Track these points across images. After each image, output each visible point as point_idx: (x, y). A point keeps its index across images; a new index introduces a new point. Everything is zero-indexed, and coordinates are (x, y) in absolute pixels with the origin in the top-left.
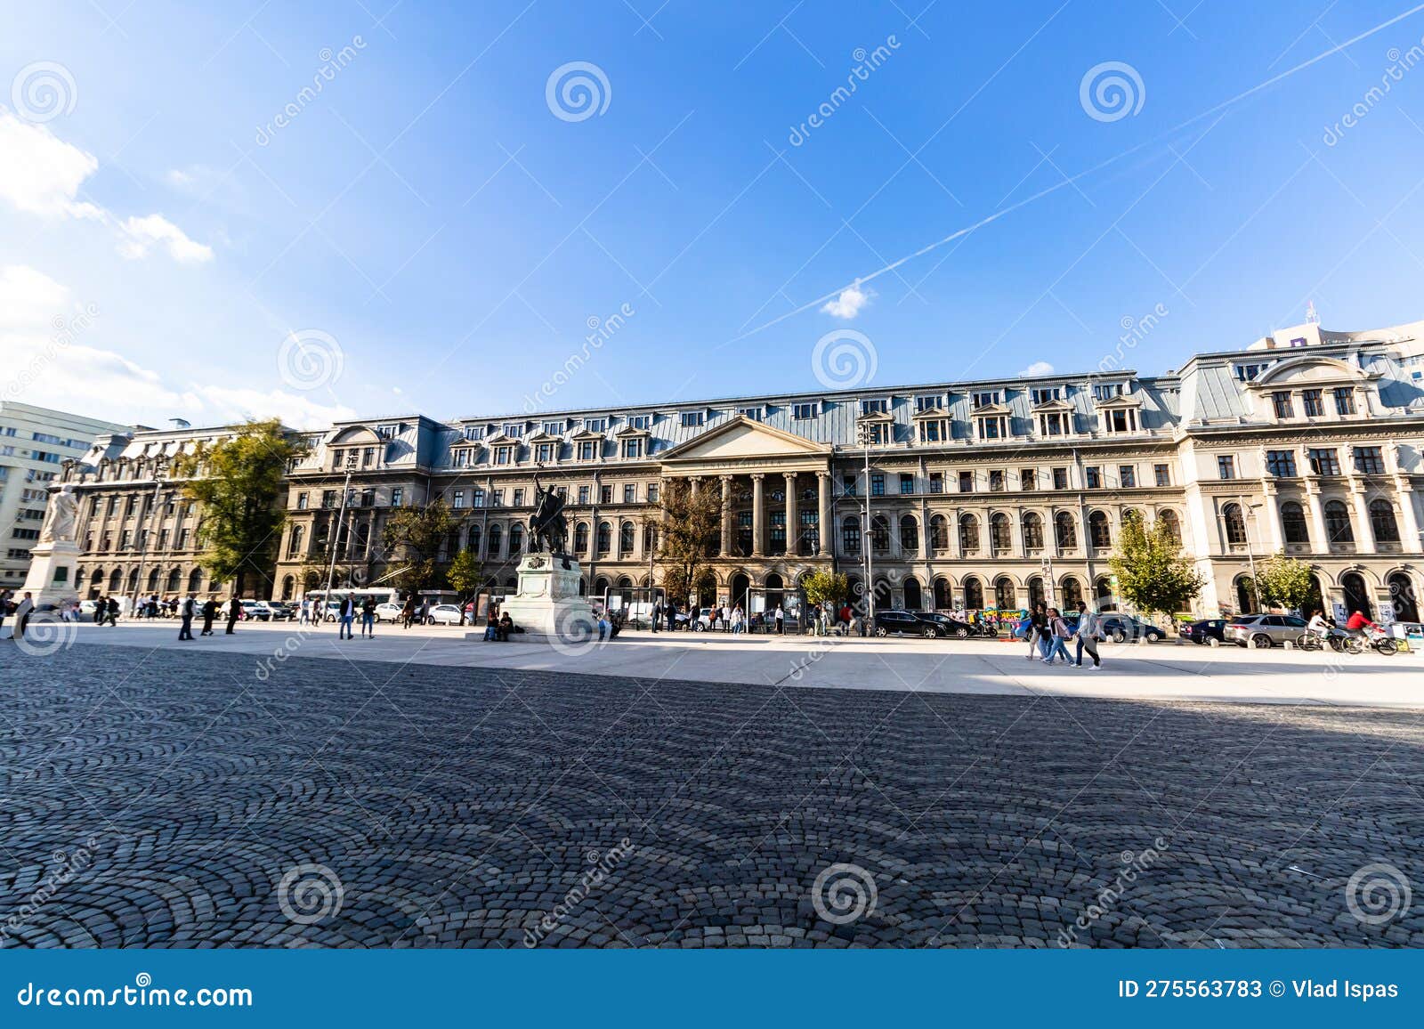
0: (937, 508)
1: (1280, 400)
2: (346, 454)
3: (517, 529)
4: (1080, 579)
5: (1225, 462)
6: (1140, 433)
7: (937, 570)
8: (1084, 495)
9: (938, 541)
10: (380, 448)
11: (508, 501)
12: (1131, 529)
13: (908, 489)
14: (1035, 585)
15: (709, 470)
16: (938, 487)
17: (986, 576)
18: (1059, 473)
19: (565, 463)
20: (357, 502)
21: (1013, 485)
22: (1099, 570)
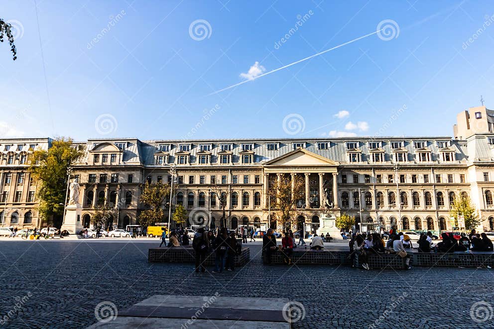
0: (379, 189)
2: (101, 157)
3: (191, 194)
4: (433, 218)
6: (455, 162)
7: (380, 214)
8: (435, 185)
9: (380, 203)
10: (120, 154)
11: (186, 181)
12: (451, 199)
13: (368, 181)
14: (417, 221)
15: (286, 171)
16: (380, 181)
17: (398, 217)
18: (426, 176)
19: (214, 165)
20: (109, 180)
21: (409, 180)
22: (440, 214)
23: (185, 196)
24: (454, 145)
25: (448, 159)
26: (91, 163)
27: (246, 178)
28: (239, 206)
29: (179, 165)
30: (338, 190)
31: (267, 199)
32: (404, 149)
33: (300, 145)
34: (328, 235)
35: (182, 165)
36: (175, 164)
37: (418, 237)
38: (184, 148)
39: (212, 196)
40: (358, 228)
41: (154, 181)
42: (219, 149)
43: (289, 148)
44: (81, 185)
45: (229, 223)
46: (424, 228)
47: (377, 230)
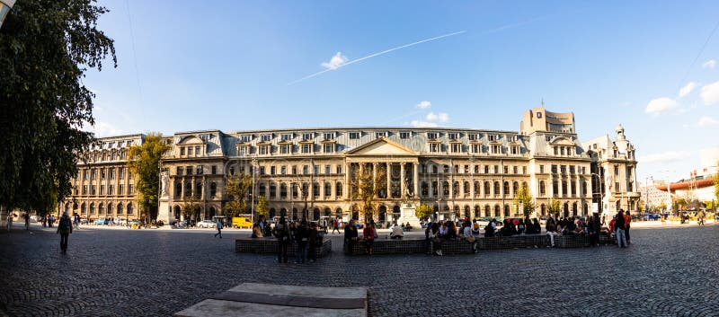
0: (456, 179)
1: (555, 148)
2: (186, 149)
3: (273, 185)
4: (500, 206)
5: (542, 167)
6: (520, 155)
7: (456, 203)
8: (503, 176)
9: (456, 192)
10: (204, 146)
11: (268, 172)
12: (515, 188)
13: (446, 171)
14: (487, 208)
15: (368, 160)
16: (457, 171)
17: (472, 205)
18: (496, 168)
19: (296, 154)
20: (194, 172)
21: (482, 171)
22: (506, 202)
23: (267, 187)
24: (520, 140)
25: (515, 153)
26: (178, 156)
27: (328, 168)
28: (321, 197)
29: (261, 156)
30: (419, 180)
31: (349, 190)
32: (479, 141)
33: (382, 134)
34: (408, 224)
35: (263, 156)
36: (257, 154)
37: (487, 223)
38: (265, 138)
39: (294, 186)
40: (436, 216)
41: (237, 172)
42: (300, 138)
43: (371, 137)
44: (171, 178)
45: (311, 214)
46: (493, 215)
47: (453, 218)
